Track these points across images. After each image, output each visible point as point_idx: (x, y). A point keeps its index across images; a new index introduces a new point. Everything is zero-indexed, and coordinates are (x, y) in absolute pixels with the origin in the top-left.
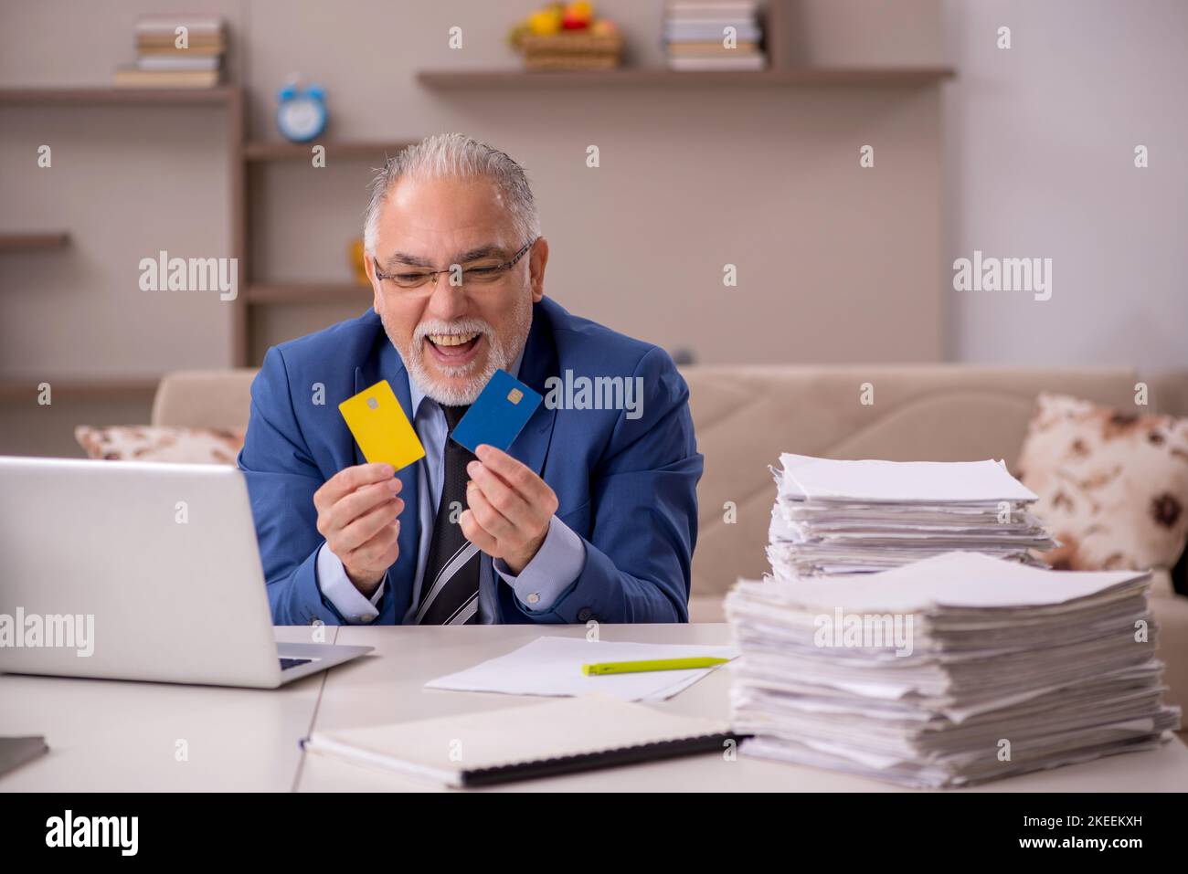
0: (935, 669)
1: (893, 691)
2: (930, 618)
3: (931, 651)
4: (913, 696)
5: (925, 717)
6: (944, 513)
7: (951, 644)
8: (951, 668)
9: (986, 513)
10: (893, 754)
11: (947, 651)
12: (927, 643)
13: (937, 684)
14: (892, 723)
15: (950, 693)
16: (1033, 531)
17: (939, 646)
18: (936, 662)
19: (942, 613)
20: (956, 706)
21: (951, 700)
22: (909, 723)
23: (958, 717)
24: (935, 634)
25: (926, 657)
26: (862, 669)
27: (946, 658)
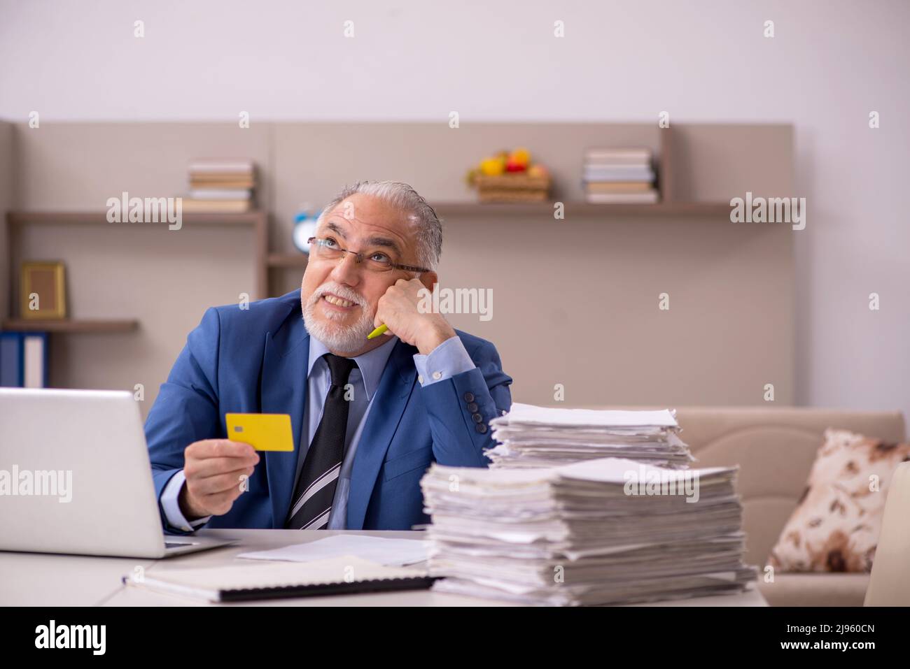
0: (558, 523)
1: (526, 537)
2: (555, 485)
3: (555, 509)
4: (541, 542)
5: (548, 556)
6: (608, 434)
7: (570, 504)
8: (570, 522)
9: (638, 435)
10: (529, 584)
11: (568, 509)
12: (552, 503)
13: (559, 533)
14: (528, 561)
15: (569, 539)
16: (674, 449)
17: (561, 505)
18: (558, 517)
19: (564, 482)
20: (572, 549)
21: (569, 544)
22: (541, 560)
23: (573, 556)
24: (558, 497)
25: (553, 514)
26: (511, 524)
27: (566, 515)
